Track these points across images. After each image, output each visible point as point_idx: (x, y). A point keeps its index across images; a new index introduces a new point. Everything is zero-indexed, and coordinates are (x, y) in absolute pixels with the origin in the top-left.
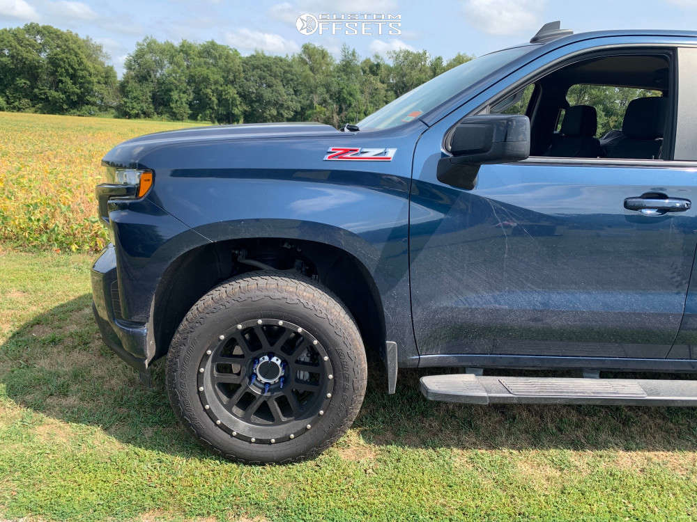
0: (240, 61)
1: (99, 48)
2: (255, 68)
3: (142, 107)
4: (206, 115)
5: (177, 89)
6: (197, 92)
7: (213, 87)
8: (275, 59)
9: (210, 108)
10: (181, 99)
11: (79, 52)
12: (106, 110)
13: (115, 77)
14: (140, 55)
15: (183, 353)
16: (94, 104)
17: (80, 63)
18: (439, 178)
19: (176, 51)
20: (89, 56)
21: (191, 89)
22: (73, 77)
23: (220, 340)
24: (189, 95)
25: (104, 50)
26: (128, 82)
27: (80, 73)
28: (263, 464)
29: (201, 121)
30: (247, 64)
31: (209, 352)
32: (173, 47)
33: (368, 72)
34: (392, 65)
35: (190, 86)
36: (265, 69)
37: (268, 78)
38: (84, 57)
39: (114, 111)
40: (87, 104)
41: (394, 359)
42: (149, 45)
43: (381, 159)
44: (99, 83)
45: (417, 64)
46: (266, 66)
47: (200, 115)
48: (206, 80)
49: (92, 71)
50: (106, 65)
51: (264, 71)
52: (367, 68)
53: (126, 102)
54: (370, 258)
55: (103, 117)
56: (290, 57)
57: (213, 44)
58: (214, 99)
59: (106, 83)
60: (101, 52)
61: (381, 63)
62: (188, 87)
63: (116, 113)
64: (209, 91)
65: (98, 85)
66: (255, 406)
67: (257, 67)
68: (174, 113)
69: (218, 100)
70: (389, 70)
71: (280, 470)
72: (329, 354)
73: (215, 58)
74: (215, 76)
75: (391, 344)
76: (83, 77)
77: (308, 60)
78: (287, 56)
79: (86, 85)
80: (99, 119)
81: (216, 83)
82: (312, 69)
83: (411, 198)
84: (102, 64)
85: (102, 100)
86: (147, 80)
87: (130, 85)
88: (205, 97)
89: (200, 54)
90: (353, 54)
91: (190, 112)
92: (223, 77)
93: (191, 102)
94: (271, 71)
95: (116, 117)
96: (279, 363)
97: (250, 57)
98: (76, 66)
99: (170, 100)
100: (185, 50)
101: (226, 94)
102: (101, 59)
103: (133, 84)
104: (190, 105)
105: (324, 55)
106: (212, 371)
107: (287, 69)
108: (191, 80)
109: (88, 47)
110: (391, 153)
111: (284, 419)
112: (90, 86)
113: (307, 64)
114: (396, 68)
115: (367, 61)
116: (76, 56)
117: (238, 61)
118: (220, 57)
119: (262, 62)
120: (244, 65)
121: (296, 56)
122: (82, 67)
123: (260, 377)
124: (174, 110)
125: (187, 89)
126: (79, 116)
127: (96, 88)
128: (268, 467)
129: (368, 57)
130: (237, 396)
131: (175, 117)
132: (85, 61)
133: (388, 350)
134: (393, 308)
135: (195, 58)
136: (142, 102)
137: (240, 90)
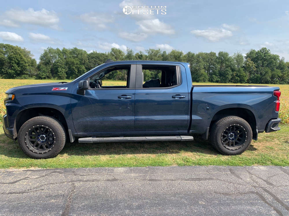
0: (87, 55)
1: (29, 52)
2: (92, 58)
3: (47, 74)
4: (73, 77)
5: (61, 67)
6: (69, 68)
7: (76, 66)
8: (101, 54)
9: (75, 74)
10: (62, 71)
11: (21, 54)
12: (32, 77)
13: (36, 63)
14: (46, 54)
15: (21, 133)
16: (27, 74)
17: (21, 58)
18: (77, 93)
19: (61, 52)
20: (25, 56)
21: (67, 67)
22: (18, 64)
23: (29, 130)
24: (66, 69)
25: (31, 53)
26: (40, 65)
27: (21, 62)
28: (40, 159)
29: (71, 79)
30: (90, 56)
31: (27, 133)
32: (59, 50)
33: (138, 58)
34: (147, 55)
35: (67, 66)
36: (97, 58)
37: (98, 61)
38: (23, 56)
39: (35, 77)
40: (24, 74)
41: (71, 134)
42: (50, 50)
43: (64, 90)
44: (29, 66)
45: (157, 54)
46: (97, 57)
47: (71, 77)
48: (73, 63)
49: (26, 61)
50: (32, 59)
51: (96, 59)
52: (137, 57)
53: (40, 73)
54: (63, 111)
55: (31, 79)
56: (107, 53)
57: (76, 49)
58: (76, 70)
59: (32, 66)
60: (30, 53)
61: (143, 54)
62: (66, 66)
63: (36, 78)
64: (74, 67)
65: (29, 67)
66: (39, 146)
67: (94, 57)
68: (60, 76)
69: (78, 70)
70: (146, 57)
71: (44, 160)
72: (54, 132)
73: (77, 54)
74: (76, 61)
75: (69, 130)
76: (22, 64)
77: (114, 54)
78: (106, 53)
79: (24, 67)
80: (29, 80)
81: (77, 64)
82: (116, 58)
83: (71, 97)
84: (31, 58)
85: (30, 72)
86: (49, 64)
87: (41, 66)
88: (72, 70)
89: (71, 53)
90: (131, 51)
91: (66, 76)
92: (80, 62)
93: (67, 72)
94: (99, 59)
95: (36, 79)
96: (45, 136)
97: (91, 54)
98: (19, 60)
99: (58, 71)
100: (64, 52)
101: (81, 68)
102: (30, 56)
103: (42, 66)
104: (67, 73)
105: (120, 52)
106: (29, 138)
107: (106, 58)
108: (67, 63)
109: (24, 52)
110: (66, 88)
111: (46, 149)
112: (25, 67)
113: (114, 55)
114: (149, 56)
115: (137, 54)
116: (19, 56)
117: (86, 55)
118: (79, 54)
119: (96, 55)
120: (89, 57)
121: (109, 52)
122: (22, 60)
123: (41, 140)
124: (60, 75)
125: (65, 67)
126: (20, 79)
127: (27, 68)
128: (41, 159)
129: (138, 52)
130: (35, 144)
131: (60, 78)
132: (23, 57)
133: (69, 132)
134: (69, 122)
135: (68, 54)
136: (47, 72)
137: (87, 67)
